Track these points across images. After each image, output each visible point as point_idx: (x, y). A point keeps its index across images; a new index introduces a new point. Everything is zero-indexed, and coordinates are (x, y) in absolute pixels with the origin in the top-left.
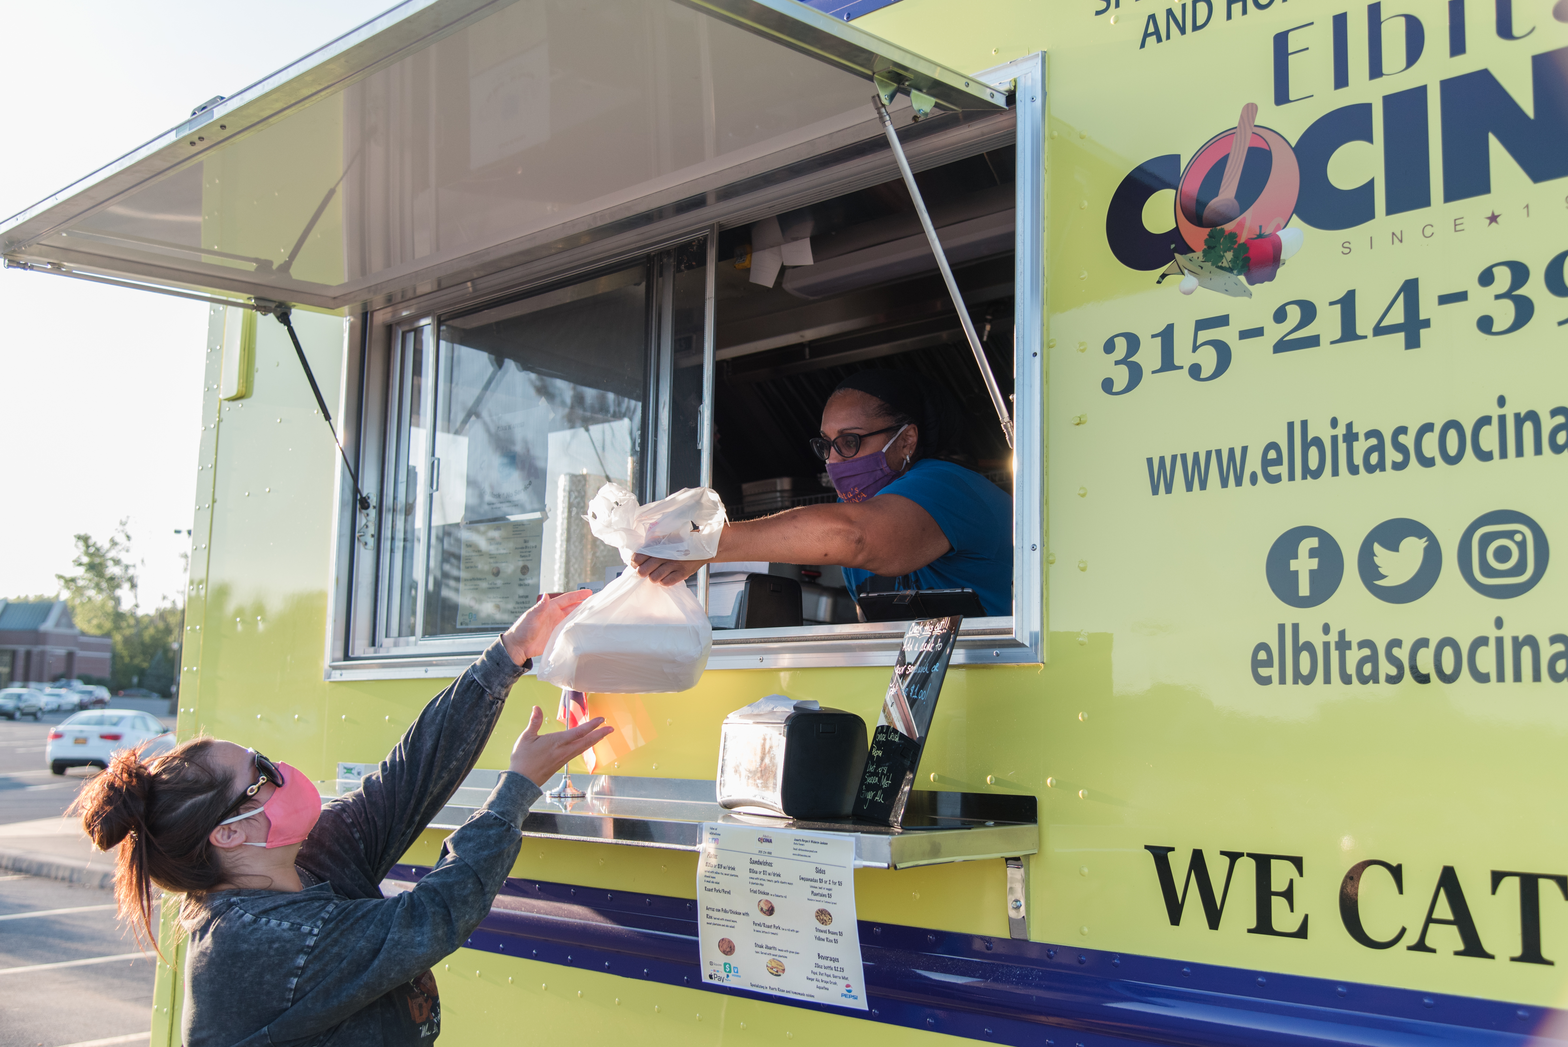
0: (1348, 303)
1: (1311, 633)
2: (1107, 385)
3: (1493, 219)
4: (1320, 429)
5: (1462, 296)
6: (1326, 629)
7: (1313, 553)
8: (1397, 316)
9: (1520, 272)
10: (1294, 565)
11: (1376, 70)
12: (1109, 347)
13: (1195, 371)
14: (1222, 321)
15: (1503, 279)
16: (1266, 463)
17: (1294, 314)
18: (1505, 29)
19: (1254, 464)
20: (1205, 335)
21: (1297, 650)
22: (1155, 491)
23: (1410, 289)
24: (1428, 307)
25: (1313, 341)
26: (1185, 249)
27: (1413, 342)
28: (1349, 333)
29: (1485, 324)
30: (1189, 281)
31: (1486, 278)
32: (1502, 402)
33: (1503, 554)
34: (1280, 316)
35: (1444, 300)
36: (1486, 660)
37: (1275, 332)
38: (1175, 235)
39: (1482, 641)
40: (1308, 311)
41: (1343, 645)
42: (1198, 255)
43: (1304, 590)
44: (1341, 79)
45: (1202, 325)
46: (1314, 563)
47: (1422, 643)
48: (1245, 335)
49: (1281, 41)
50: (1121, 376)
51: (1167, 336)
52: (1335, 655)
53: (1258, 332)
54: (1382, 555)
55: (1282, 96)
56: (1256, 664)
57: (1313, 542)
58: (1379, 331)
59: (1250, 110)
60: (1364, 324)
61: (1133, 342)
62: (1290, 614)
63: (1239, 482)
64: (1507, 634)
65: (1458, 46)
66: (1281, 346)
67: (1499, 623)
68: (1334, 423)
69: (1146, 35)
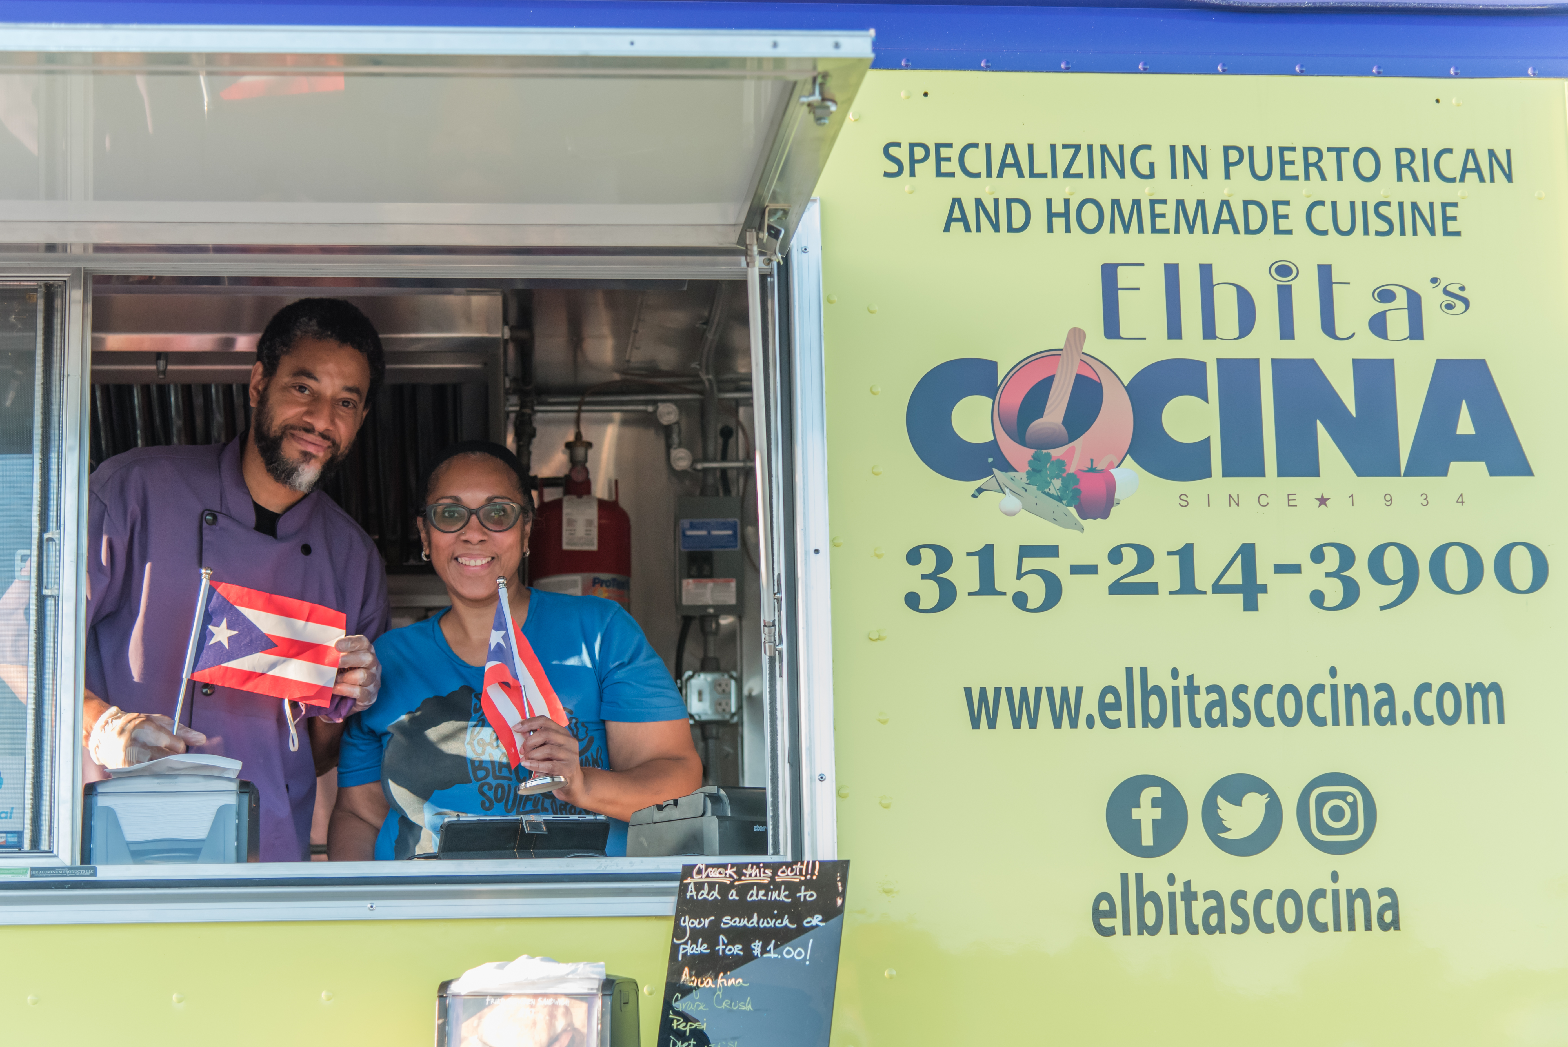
0: (1186, 555)
1: (1156, 884)
2: (912, 600)
3: (1323, 501)
4: (1159, 678)
5: (1295, 569)
6: (1171, 879)
7: (1155, 803)
8: (1235, 577)
9: (1347, 556)
10: (1136, 814)
11: (1209, 332)
12: (914, 557)
13: (1020, 600)
14: (1052, 551)
15: (1332, 559)
16: (1104, 707)
17: (1130, 559)
18: (1328, 326)
19: (1090, 706)
20: (1030, 563)
21: (1141, 901)
22: (976, 724)
23: (1247, 553)
24: (1264, 574)
25: (1151, 588)
26: (1007, 467)
27: (1251, 605)
28: (1187, 586)
29: (1317, 598)
30: (1011, 502)
31: (1317, 555)
32: (1333, 672)
33: (1337, 813)
34: (1115, 556)
35: (1280, 569)
36: (1324, 910)
37: (1110, 573)
38: (993, 447)
39: (1320, 894)
40: (1146, 558)
41: (1189, 896)
42: (1021, 476)
43: (1147, 839)
44: (1175, 331)
45: (1026, 551)
46: (1157, 813)
47: (1266, 894)
48: (1076, 570)
49: (1109, 272)
50: (930, 594)
51: (986, 556)
52: (1181, 905)
53: (1092, 570)
54: (1225, 809)
55: (1112, 329)
56: (1097, 914)
57: (1156, 792)
58: (1218, 588)
59: (1077, 336)
60: (1204, 578)
61: (944, 558)
62: (1133, 864)
63: (1074, 724)
64: (1342, 886)
65: (1287, 331)
66: (1117, 588)
67: (1335, 877)
68: (1175, 674)
69: (950, 219)
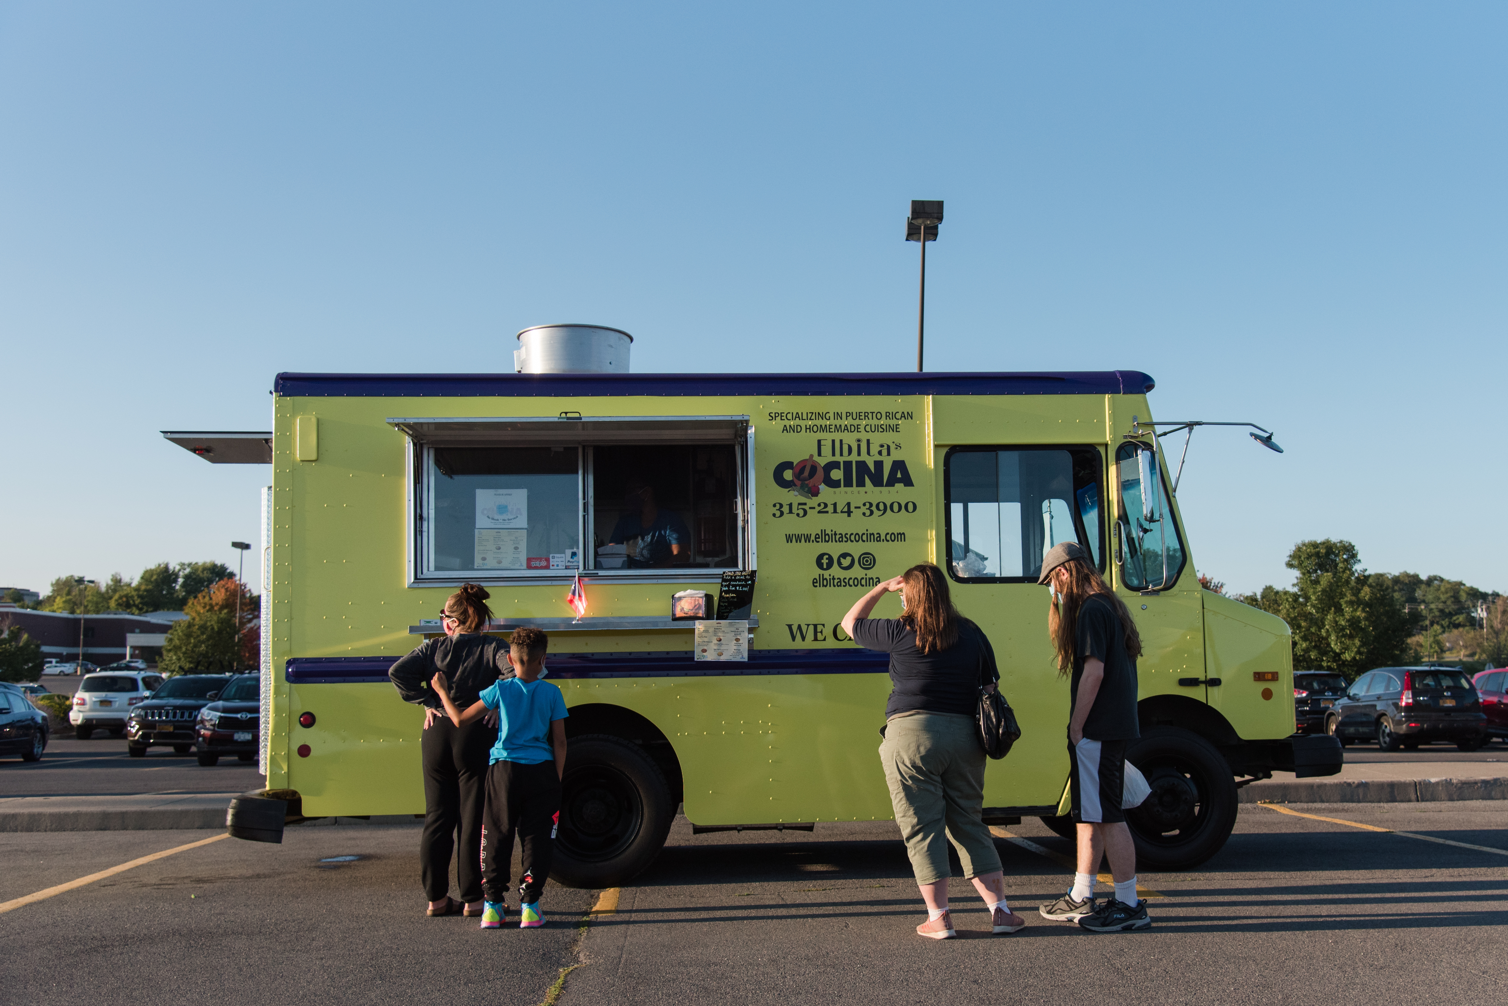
0: (835, 505)
1: (826, 576)
2: (774, 515)
3: (866, 493)
4: (828, 532)
5: (859, 508)
6: (830, 575)
7: (827, 559)
8: (846, 509)
9: (871, 505)
10: (822, 561)
11: (841, 455)
12: (775, 505)
13: (798, 515)
14: (805, 504)
15: (868, 505)
16: (816, 538)
17: (822, 506)
18: (869, 453)
19: (813, 538)
20: (800, 507)
21: (823, 580)
22: (788, 542)
23: (849, 504)
24: (852, 509)
25: (827, 512)
26: (795, 485)
27: (849, 516)
28: (835, 511)
29: (864, 514)
30: (796, 493)
31: (864, 505)
32: (867, 530)
33: (867, 561)
34: (819, 505)
35: (856, 508)
36: (863, 582)
37: (818, 509)
38: (792, 481)
39: (863, 578)
40: (826, 505)
41: (834, 579)
42: (799, 487)
43: (825, 567)
44: (834, 454)
45: (799, 504)
46: (827, 561)
47: (851, 579)
48: (810, 508)
49: (819, 441)
50: (778, 514)
51: (790, 505)
52: (832, 581)
53: (814, 508)
54: (842, 560)
55: (819, 454)
56: (814, 583)
57: (827, 556)
58: (842, 512)
59: (812, 456)
60: (839, 510)
61: (781, 506)
62: (821, 572)
63: (809, 542)
64: (868, 577)
65: (859, 454)
66: (819, 512)
67: (866, 575)
68: (832, 531)
69: (784, 430)
